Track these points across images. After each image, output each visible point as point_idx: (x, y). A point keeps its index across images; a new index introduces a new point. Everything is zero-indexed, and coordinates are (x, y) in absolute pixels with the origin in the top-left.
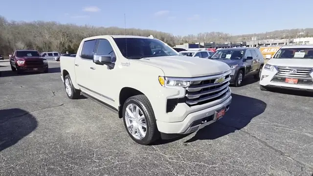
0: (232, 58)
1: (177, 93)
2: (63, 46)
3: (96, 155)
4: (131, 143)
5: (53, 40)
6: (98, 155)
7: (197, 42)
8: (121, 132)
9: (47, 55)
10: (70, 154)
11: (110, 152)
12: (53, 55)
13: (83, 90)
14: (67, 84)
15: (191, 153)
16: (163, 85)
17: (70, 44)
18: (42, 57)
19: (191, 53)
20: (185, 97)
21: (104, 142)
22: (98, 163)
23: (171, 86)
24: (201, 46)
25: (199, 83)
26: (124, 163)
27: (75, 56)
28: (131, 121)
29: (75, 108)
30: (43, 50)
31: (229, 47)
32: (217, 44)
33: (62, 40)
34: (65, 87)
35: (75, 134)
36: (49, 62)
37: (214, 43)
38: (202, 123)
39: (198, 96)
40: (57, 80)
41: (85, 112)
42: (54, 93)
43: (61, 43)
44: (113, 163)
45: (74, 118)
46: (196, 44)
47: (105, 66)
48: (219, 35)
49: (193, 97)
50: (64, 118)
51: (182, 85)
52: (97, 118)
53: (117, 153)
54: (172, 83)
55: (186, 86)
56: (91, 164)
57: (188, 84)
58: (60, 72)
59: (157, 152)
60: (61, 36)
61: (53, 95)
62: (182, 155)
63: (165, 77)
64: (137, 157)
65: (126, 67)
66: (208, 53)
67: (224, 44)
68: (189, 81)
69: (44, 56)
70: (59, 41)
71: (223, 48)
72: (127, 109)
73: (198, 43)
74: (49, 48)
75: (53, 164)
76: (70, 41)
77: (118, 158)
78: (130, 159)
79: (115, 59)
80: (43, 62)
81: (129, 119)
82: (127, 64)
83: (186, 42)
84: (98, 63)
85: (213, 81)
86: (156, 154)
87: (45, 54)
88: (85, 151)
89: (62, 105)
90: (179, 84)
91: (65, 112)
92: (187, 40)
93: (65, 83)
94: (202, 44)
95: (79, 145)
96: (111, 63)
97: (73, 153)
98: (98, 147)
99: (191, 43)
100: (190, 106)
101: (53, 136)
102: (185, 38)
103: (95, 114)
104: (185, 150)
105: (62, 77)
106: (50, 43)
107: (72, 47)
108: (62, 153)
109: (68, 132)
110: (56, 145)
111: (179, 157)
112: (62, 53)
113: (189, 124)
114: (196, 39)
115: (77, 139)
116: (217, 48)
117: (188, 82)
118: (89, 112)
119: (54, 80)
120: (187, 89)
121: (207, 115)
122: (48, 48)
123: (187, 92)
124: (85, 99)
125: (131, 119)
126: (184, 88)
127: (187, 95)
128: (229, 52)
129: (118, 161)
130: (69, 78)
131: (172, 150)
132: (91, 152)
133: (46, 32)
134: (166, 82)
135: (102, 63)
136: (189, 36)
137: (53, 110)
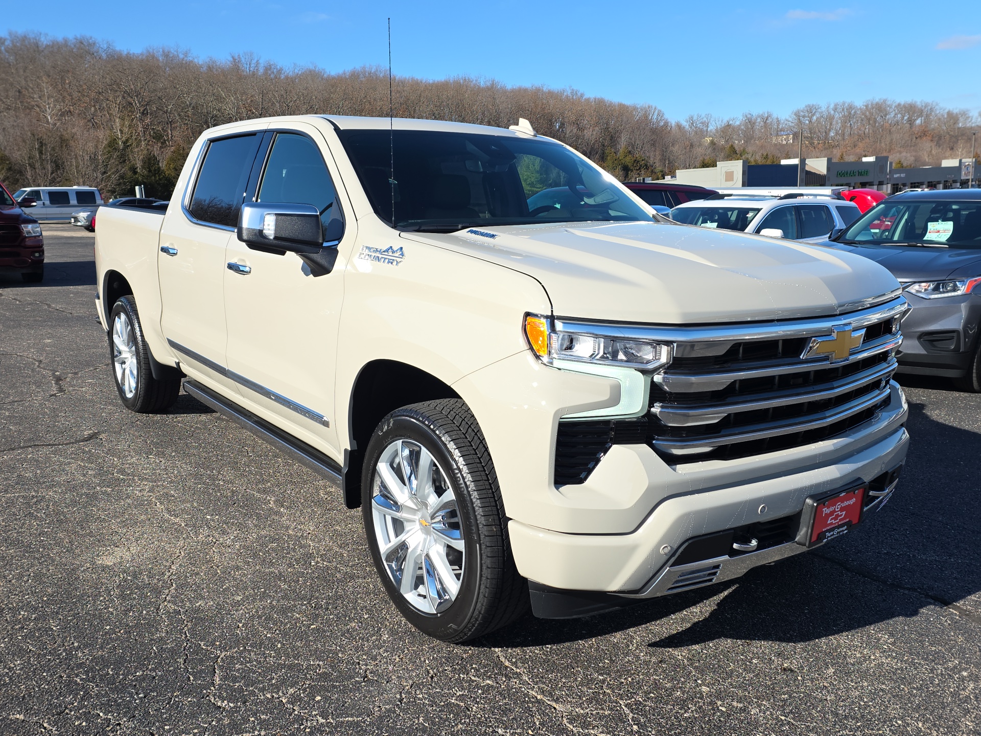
0: (955, 241)
1: (605, 396)
2: (123, 159)
3: (224, 678)
4: (392, 632)
5: (76, 128)
6: (235, 680)
7: (788, 157)
8: (352, 577)
9: (46, 199)
10: (105, 663)
11: (291, 667)
12: (73, 201)
13: (191, 370)
14: (120, 342)
15: (683, 704)
16: (545, 359)
17: (156, 151)
18: (17, 210)
19: (743, 212)
20: (649, 415)
21: (269, 618)
22: (231, 713)
23: (579, 360)
24: (809, 173)
25: (721, 351)
26: (350, 724)
27: (163, 209)
28: (399, 526)
29: (149, 453)
30: (29, 174)
31: (964, 184)
32: (901, 168)
33: (119, 128)
34: (113, 357)
35: (135, 576)
36: (48, 232)
37: (881, 162)
38: (733, 553)
39: (712, 416)
40: (79, 318)
41: (196, 476)
42: (58, 379)
43: (112, 144)
44: (300, 719)
45: (140, 504)
46: (784, 162)
47: (293, 260)
48: (911, 122)
49: (687, 416)
50: (93, 497)
51: (632, 359)
52: (249, 506)
53: (325, 676)
54: (586, 346)
55: (651, 366)
56: (193, 716)
57: (664, 355)
58: (93, 280)
59: (515, 683)
60: (115, 111)
61: (54, 389)
62: (637, 708)
63: (552, 319)
64: (414, 702)
65: (384, 266)
66: (835, 214)
67: (939, 169)
68: (668, 343)
69: (26, 203)
70: (102, 135)
71: (932, 185)
72: (383, 467)
73: (795, 161)
74: (58, 165)
75: (22, 703)
76: (158, 137)
77: (326, 699)
78: (379, 707)
79: (338, 230)
80: (20, 232)
81: (391, 514)
82: (389, 255)
83: (732, 154)
84: (258, 242)
85: (794, 346)
86: (507, 693)
87: (36, 195)
88: (173, 652)
89: (90, 437)
90: (621, 356)
91: (101, 472)
92: (738, 143)
93: (110, 334)
94: (819, 165)
95: (152, 625)
96: (317, 246)
97: (119, 663)
98: (237, 643)
99: (757, 158)
100: (672, 460)
101: (38, 577)
102: (727, 131)
103: (240, 486)
104: (657, 686)
105: (100, 305)
106: (64, 142)
107: (163, 165)
108: (70, 656)
109: (109, 561)
110: (43, 617)
111: (621, 719)
112: (113, 192)
113: (664, 551)
114: (786, 139)
115: (143, 596)
116: (896, 189)
117: (664, 349)
118: (213, 478)
119: (63, 320)
120: (658, 378)
121: (762, 515)
122: (49, 167)
123: (656, 393)
124: (203, 417)
125: (398, 515)
126: (644, 372)
127: (656, 409)
128: (940, 211)
129: (324, 715)
130: (132, 313)
131: (588, 682)
132: (201, 661)
133: (47, 89)
134: (556, 342)
135: (276, 246)
136: (750, 122)
137: (48, 459)
